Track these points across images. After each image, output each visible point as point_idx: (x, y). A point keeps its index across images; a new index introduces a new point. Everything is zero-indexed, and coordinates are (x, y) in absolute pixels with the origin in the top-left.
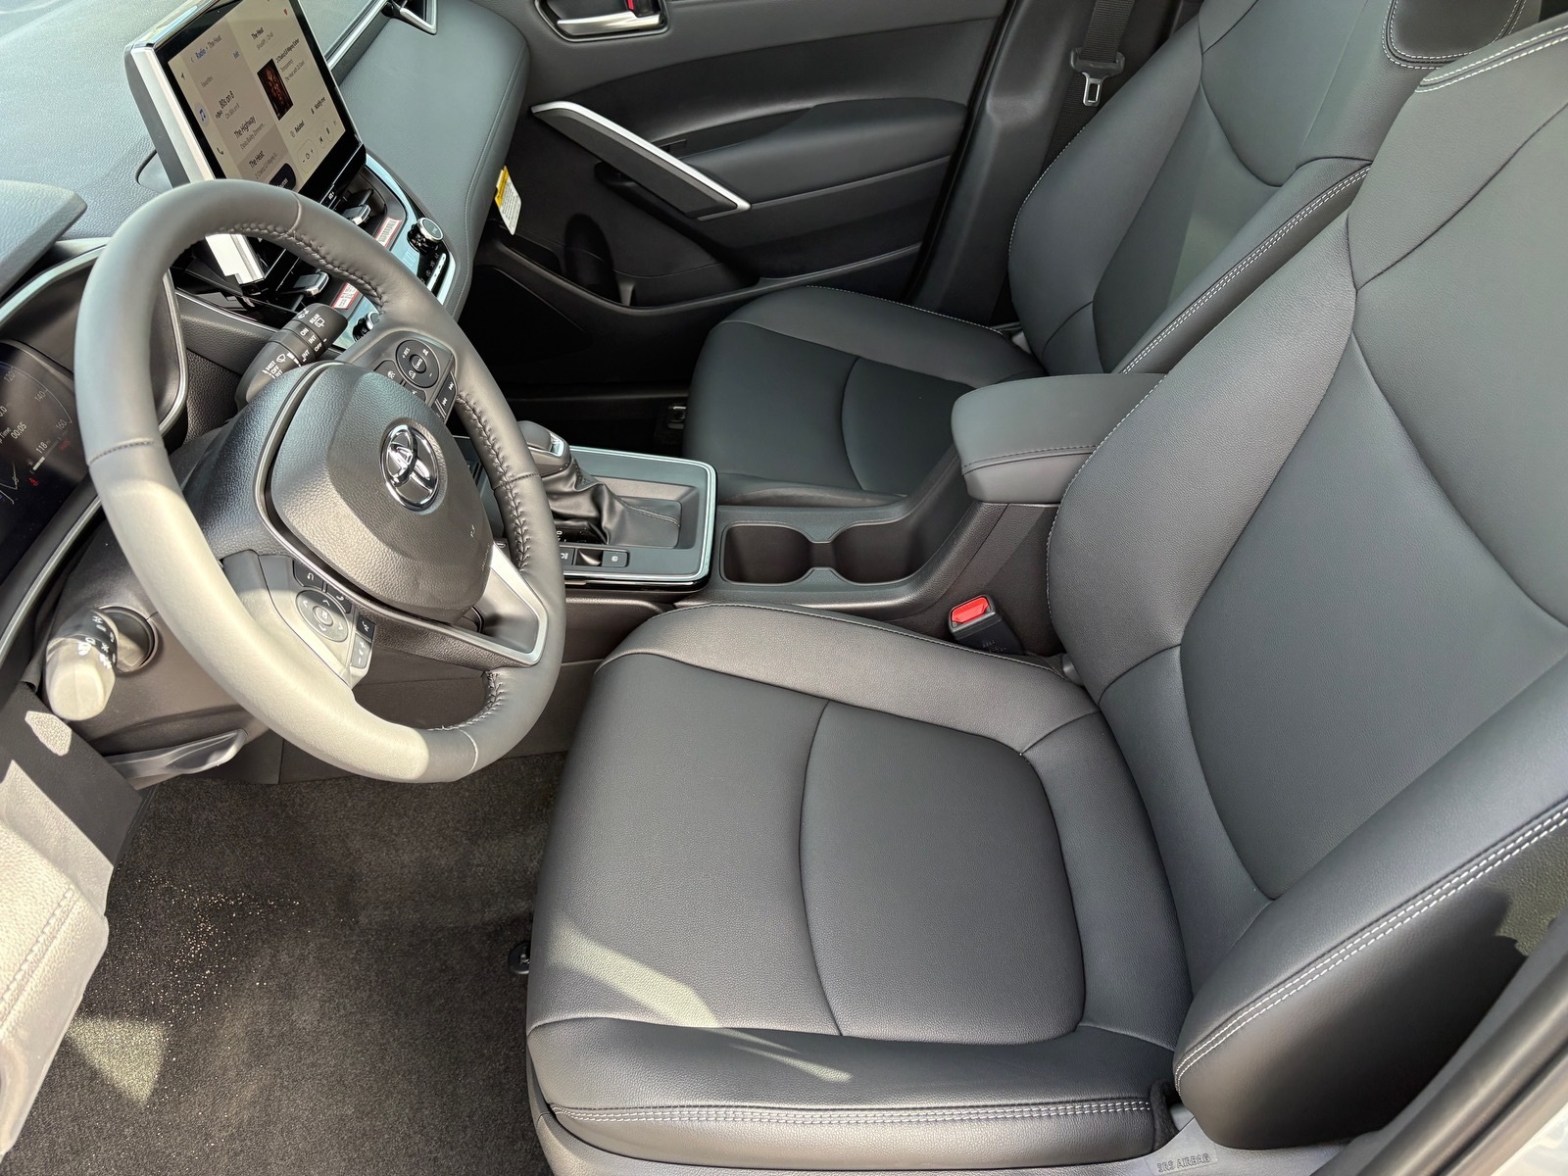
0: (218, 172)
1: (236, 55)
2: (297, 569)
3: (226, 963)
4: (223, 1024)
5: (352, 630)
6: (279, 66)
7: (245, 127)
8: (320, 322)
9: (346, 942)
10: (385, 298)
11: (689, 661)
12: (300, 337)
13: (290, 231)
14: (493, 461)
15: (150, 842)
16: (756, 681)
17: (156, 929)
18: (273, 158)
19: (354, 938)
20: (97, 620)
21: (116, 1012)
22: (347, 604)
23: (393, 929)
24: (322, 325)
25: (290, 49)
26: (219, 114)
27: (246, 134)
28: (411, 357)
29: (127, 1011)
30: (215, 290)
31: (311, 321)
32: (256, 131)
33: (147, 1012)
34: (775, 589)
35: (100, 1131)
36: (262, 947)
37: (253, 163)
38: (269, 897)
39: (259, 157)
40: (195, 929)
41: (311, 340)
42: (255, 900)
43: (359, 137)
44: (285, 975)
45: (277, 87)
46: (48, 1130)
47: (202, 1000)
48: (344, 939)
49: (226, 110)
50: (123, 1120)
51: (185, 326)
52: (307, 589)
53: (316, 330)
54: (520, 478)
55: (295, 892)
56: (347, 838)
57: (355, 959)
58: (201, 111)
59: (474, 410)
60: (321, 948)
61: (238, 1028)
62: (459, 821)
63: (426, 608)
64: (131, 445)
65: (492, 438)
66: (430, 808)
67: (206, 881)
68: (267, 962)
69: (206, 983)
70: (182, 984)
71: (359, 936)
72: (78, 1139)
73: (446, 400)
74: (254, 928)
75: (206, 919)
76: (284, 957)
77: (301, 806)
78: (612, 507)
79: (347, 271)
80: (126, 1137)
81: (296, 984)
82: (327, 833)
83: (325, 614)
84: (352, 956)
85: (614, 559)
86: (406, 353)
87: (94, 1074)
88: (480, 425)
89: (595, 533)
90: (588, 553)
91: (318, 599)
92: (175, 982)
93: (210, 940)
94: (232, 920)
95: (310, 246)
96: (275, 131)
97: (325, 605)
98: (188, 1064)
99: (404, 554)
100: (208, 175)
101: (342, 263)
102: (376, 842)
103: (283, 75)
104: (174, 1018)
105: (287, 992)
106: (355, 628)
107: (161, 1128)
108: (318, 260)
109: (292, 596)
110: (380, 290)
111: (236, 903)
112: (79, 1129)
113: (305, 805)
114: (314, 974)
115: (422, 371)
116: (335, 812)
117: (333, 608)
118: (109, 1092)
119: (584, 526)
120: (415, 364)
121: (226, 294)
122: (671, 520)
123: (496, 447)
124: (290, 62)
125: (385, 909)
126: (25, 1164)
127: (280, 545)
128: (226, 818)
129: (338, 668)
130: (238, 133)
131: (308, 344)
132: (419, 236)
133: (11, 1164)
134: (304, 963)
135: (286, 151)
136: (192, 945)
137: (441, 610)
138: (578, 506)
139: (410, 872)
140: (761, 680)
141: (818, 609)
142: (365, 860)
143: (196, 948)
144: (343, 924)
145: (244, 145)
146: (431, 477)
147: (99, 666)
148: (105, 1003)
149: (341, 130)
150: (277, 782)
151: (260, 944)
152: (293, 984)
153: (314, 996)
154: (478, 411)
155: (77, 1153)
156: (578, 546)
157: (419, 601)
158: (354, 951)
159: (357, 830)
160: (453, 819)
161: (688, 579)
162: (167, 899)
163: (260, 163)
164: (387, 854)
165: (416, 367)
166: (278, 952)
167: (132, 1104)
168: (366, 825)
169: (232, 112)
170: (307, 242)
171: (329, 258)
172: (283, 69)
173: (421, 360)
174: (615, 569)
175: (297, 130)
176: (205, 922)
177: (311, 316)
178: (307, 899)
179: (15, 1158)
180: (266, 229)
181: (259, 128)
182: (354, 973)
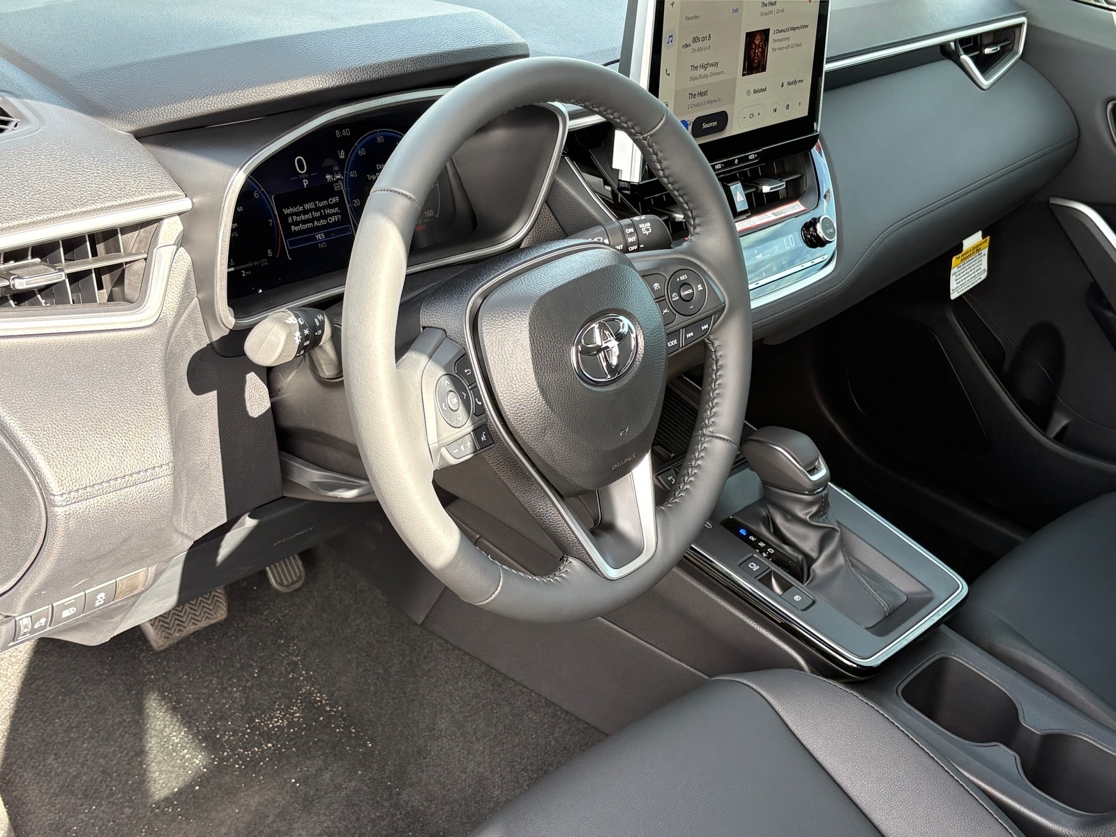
0: (654, 86)
1: (736, 11)
2: (463, 359)
3: (286, 748)
4: (247, 790)
5: (469, 427)
6: (772, 36)
7: (704, 67)
8: (648, 230)
9: (378, 803)
10: (698, 229)
11: (793, 728)
12: (623, 233)
13: (645, 135)
14: (706, 412)
15: (311, 617)
16: (846, 794)
17: (264, 685)
18: (715, 101)
19: (386, 804)
20: (320, 317)
21: (190, 722)
22: (480, 411)
23: (419, 821)
24: (647, 233)
25: (794, 29)
26: (687, 46)
27: (701, 72)
28: (685, 284)
29: (198, 727)
30: (599, 175)
31: (641, 226)
32: (713, 74)
33: (208, 740)
34: (941, 734)
35: (112, 794)
36: (319, 757)
37: (693, 96)
38: (355, 724)
39: (701, 94)
40: (288, 707)
41: (630, 240)
42: (344, 720)
43: (818, 127)
44: (317, 790)
45: (758, 51)
46: (83, 765)
47: (250, 762)
48: (378, 799)
49: (696, 46)
50: (131, 801)
51: (553, 184)
52: (457, 376)
53: (639, 234)
54: (717, 437)
55: (376, 735)
56: (440, 713)
57: (373, 821)
58: (672, 36)
59: (717, 361)
60: (356, 791)
61: (254, 801)
62: (531, 764)
63: (542, 460)
64: (399, 193)
65: (716, 392)
66: (517, 735)
67: (324, 678)
68: (313, 771)
69: (262, 752)
70: (247, 739)
71: (391, 806)
72: (94, 788)
73: (692, 334)
74: (326, 738)
75: (301, 706)
76: (327, 776)
77: (425, 658)
78: (833, 556)
79: (678, 191)
80: (123, 814)
81: (319, 803)
82: (428, 697)
83: (455, 400)
84: (373, 816)
85: (797, 598)
86: (682, 278)
87: (141, 753)
88: (714, 376)
89: (802, 570)
90: (779, 580)
91: (458, 387)
92: (244, 733)
93: (291, 725)
94: (317, 721)
95: (657, 155)
96: (733, 82)
97: (462, 397)
98: (203, 798)
99: (548, 402)
100: (644, 83)
101: (675, 182)
102: (458, 734)
103: (771, 44)
104: (222, 759)
105: (307, 804)
106: (471, 428)
107: (148, 828)
108: (658, 170)
109: (441, 372)
110: (697, 221)
111: (330, 711)
112: (101, 781)
113: (428, 660)
114: (336, 806)
115: (687, 300)
116: (446, 683)
117: (466, 404)
118: (139, 773)
119: (797, 558)
120: (683, 291)
121: (606, 183)
122: (883, 603)
123: (715, 401)
124: (788, 39)
125: (427, 799)
126: (52, 774)
127: (464, 338)
128: (371, 634)
129: (433, 439)
130: (695, 68)
131: (626, 240)
132: (811, 229)
133: (44, 766)
134: (336, 791)
135: (732, 100)
136: (277, 717)
137: (554, 471)
138: (804, 538)
139: (465, 781)
140: (851, 795)
141: (969, 779)
142: (440, 744)
143: (278, 721)
144: (388, 788)
145: (693, 79)
146: (617, 366)
147: (290, 337)
148: (189, 709)
149: (803, 112)
150: (420, 622)
151: (320, 753)
152: (316, 801)
153: (322, 822)
154: (720, 363)
155: (86, 796)
156: (774, 568)
157: (538, 448)
158: (378, 814)
159: (451, 712)
160: (529, 758)
161: (853, 659)
162: (288, 670)
163: (699, 99)
164: (459, 751)
165: (683, 294)
166: (327, 769)
167: (146, 794)
168: (461, 712)
169: (700, 49)
170: (656, 151)
171: (667, 172)
172: (775, 41)
173: (691, 291)
174: (792, 606)
175: (755, 92)
176: (298, 708)
177: (644, 222)
178: (379, 748)
179: (50, 764)
180: (619, 118)
181: (718, 73)
182: (363, 831)
